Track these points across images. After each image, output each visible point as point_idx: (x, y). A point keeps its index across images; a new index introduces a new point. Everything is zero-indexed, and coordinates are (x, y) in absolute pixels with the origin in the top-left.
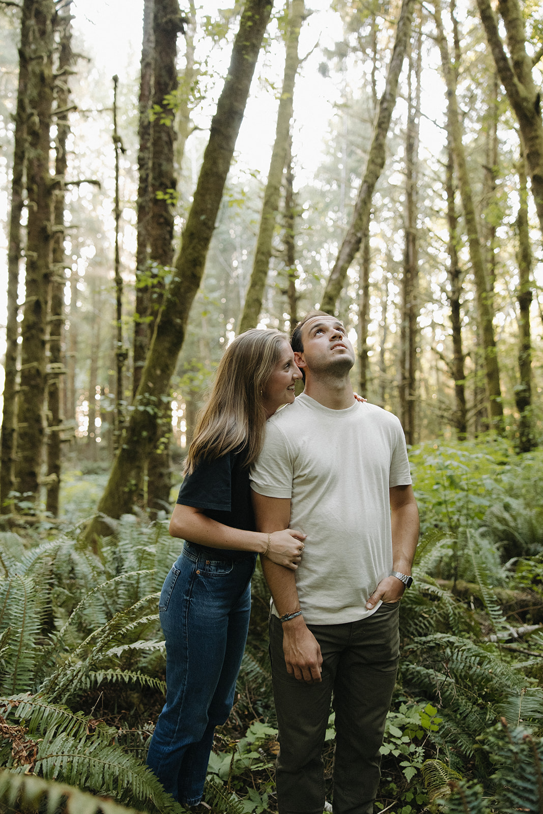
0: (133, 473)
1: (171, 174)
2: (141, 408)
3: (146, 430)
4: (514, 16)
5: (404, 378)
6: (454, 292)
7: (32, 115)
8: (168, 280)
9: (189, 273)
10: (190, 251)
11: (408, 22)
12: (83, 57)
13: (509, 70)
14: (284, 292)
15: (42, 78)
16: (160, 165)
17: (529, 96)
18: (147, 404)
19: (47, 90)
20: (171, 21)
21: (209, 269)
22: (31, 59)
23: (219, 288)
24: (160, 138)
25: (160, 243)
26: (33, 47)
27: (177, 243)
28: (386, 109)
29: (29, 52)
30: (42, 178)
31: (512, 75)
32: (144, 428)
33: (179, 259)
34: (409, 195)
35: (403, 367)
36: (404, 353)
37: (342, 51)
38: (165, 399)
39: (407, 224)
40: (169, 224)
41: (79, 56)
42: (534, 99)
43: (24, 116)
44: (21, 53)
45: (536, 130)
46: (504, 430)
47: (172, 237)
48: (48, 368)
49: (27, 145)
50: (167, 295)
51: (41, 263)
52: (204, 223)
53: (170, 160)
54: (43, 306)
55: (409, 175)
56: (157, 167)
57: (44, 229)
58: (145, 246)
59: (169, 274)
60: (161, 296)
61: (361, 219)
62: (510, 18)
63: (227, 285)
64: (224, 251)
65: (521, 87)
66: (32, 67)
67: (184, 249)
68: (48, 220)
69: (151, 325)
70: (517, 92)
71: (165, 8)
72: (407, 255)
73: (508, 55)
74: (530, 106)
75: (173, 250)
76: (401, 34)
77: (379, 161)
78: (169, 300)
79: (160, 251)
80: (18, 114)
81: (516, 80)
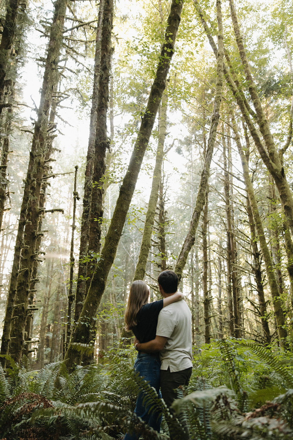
0: (76, 359)
1: (101, 208)
2: (83, 323)
3: (83, 336)
4: (267, 133)
5: (232, 317)
6: (256, 265)
7: (34, 180)
8: (98, 260)
9: (108, 256)
10: (109, 245)
11: (213, 140)
12: (57, 150)
13: (267, 157)
14: (159, 266)
15: (39, 163)
16: (95, 205)
17: (278, 169)
18: (85, 321)
19: (41, 168)
20: (103, 143)
21: (118, 253)
22: (36, 156)
23: (123, 264)
24: (96, 193)
25: (93, 241)
26: (37, 151)
27: (103, 242)
28: (204, 178)
29: (35, 153)
30: (34, 209)
31: (269, 159)
32: (83, 334)
33: (104, 249)
34: (228, 212)
35: (231, 310)
36: (231, 301)
37: (188, 142)
38: (94, 319)
39: (228, 228)
40: (99, 232)
41: (56, 149)
42: (281, 170)
43: (30, 181)
44: (31, 154)
45: (283, 185)
46: (288, 345)
47: (100, 238)
48: (28, 307)
49: (30, 194)
50: (97, 266)
51: (30, 251)
52: (116, 233)
53: (100, 202)
54: (29, 273)
55: (227, 202)
56: (94, 205)
57: (33, 233)
58: (86, 242)
59: (98, 256)
60: (94, 267)
61: (194, 229)
62: (265, 134)
63: (127, 262)
64: (125, 242)
65: (273, 165)
66: (36, 159)
67: (106, 245)
68: (36, 229)
69: (88, 282)
70: (272, 167)
71: (100, 138)
72: (229, 245)
73: (266, 150)
74: (279, 173)
75: (100, 245)
76: (210, 145)
77: (202, 201)
78: (98, 269)
79: (94, 245)
80: (27, 180)
81: (271, 161)
